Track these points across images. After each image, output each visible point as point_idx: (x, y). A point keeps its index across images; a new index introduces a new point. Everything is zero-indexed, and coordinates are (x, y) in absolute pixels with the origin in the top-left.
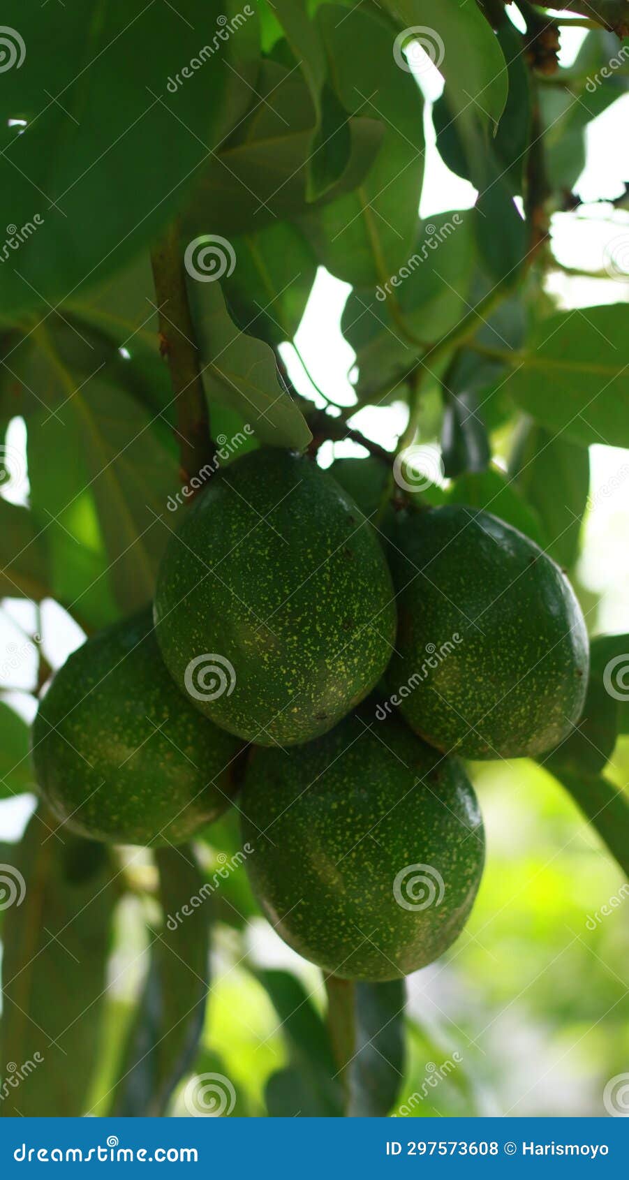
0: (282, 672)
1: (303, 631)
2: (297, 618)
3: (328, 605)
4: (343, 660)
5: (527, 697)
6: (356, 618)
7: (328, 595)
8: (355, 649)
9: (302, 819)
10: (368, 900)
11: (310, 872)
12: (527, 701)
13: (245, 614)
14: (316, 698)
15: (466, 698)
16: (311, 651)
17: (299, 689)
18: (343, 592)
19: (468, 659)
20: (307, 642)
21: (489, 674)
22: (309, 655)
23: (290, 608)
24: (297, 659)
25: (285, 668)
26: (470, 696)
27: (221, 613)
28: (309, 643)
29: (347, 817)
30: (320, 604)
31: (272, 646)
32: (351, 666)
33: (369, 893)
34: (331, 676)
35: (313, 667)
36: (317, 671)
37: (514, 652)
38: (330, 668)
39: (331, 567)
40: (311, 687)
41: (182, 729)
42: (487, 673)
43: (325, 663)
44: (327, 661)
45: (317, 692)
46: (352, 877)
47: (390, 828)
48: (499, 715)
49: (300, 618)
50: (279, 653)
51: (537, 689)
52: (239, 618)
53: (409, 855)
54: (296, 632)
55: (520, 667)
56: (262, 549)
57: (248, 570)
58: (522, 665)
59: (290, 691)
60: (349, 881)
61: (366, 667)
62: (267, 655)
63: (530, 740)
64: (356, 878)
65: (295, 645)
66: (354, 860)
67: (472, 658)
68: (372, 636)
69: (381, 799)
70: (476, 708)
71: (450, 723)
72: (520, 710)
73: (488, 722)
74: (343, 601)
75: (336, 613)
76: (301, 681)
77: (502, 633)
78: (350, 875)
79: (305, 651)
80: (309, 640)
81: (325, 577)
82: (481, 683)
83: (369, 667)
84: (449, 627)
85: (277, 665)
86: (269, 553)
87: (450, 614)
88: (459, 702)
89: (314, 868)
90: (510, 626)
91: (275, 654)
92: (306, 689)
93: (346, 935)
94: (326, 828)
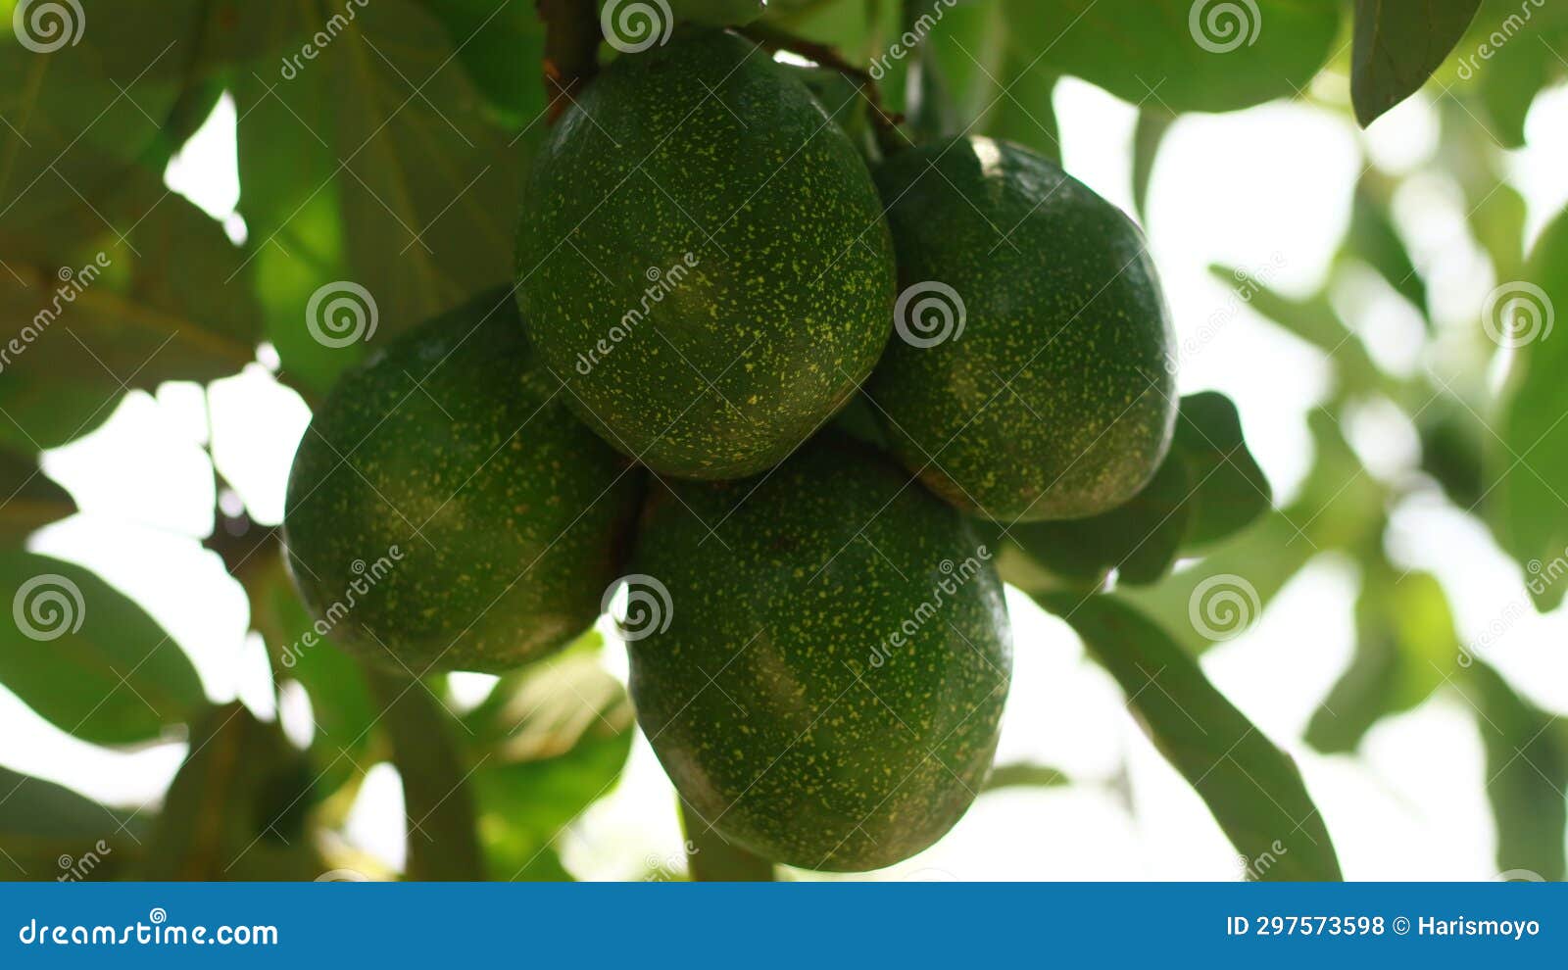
0: (738, 333)
1: (773, 269)
2: (764, 248)
3: (809, 234)
4: (831, 322)
5: (1100, 405)
6: (849, 260)
7: (809, 220)
8: (848, 306)
9: (745, 595)
10: (854, 721)
11: (759, 678)
12: (1099, 412)
13: (681, 243)
14: (788, 381)
15: (1006, 404)
16: (785, 302)
17: (764, 364)
18: (830, 217)
19: (1011, 343)
20: (778, 287)
21: (1042, 366)
22: (782, 308)
23: (753, 233)
24: (762, 312)
25: (743, 327)
26: (1011, 401)
27: (639, 243)
28: (782, 288)
29: (821, 590)
30: (799, 231)
31: (725, 292)
32: (841, 333)
33: (854, 710)
34: (813, 345)
35: (786, 329)
36: (792, 335)
37: (1080, 333)
38: (812, 332)
39: (812, 178)
40: (782, 360)
41: (541, 468)
42: (1039, 364)
43: (805, 323)
44: (808, 320)
45: (790, 371)
46: (829, 684)
47: (887, 608)
48: (1056, 433)
49: (768, 249)
50: (734, 302)
51: (1114, 392)
52: (671, 249)
53: (917, 650)
54: (764, 271)
55: (1089, 357)
56: (705, 147)
57: (683, 176)
58: (1092, 354)
59: (749, 367)
60: (824, 690)
61: (861, 341)
62: (715, 306)
63: (1100, 478)
64: (835, 686)
65: (761, 291)
66: (831, 657)
67: (1016, 341)
68: (871, 292)
69: (872, 564)
70: (1020, 421)
71: (978, 445)
72: (1087, 427)
73: (1038, 444)
74: (830, 230)
75: (821, 246)
76: (767, 349)
77: (1061, 304)
78: (824, 680)
79: (776, 302)
80: (781, 284)
81: (805, 191)
82: (1030, 381)
83: (865, 343)
84: (978, 295)
85: (731, 322)
86: (716, 150)
87: (980, 276)
88: (995, 410)
89: (765, 670)
90: (1073, 294)
91: (727, 304)
92: (774, 363)
93: (814, 781)
94: (786, 607)
